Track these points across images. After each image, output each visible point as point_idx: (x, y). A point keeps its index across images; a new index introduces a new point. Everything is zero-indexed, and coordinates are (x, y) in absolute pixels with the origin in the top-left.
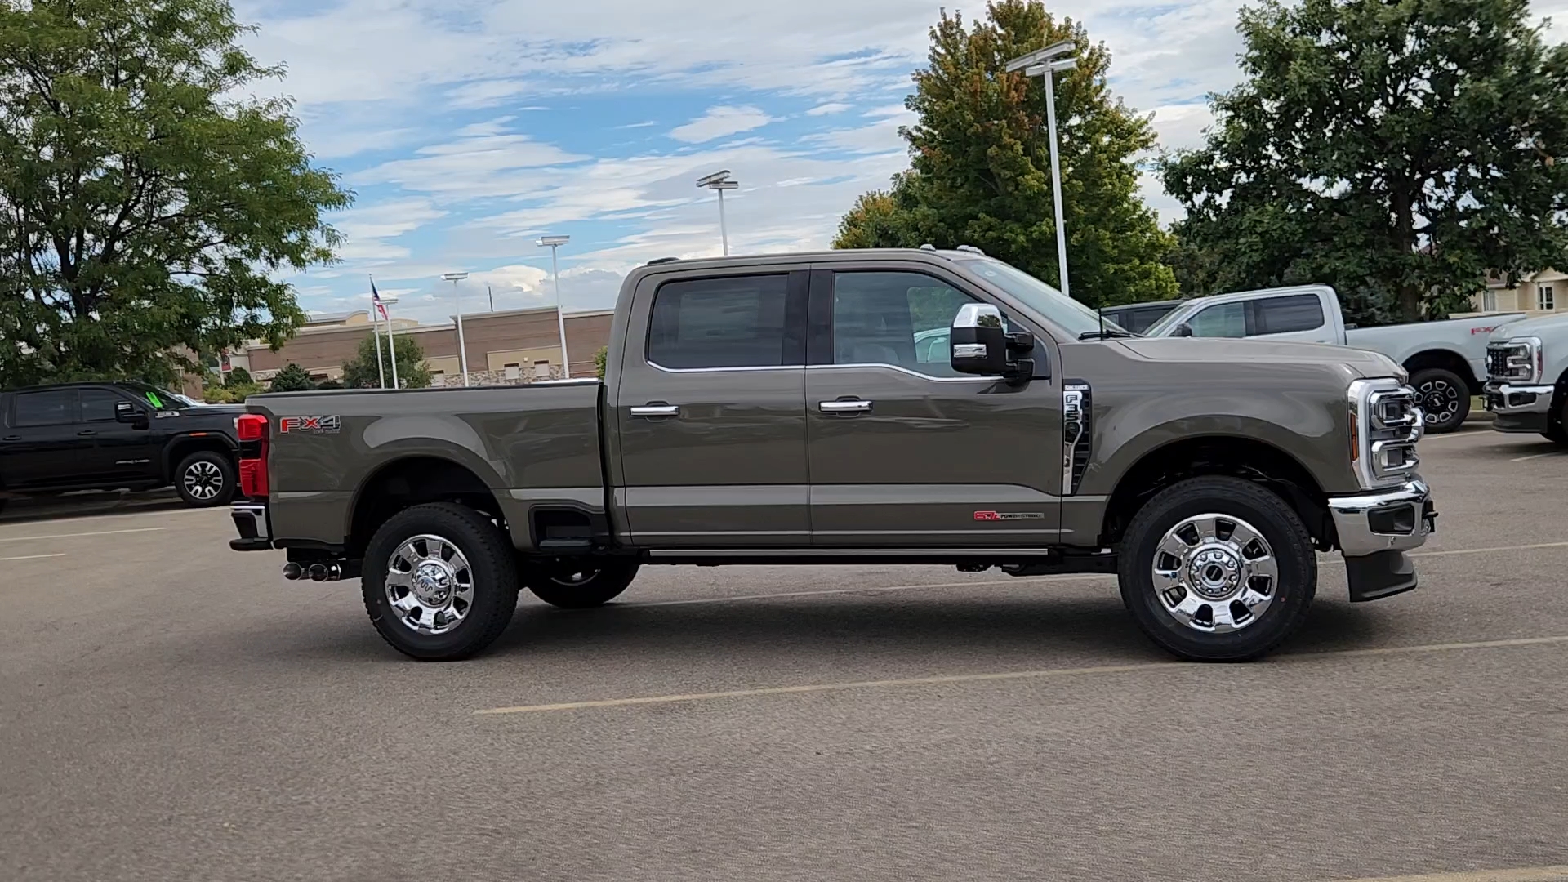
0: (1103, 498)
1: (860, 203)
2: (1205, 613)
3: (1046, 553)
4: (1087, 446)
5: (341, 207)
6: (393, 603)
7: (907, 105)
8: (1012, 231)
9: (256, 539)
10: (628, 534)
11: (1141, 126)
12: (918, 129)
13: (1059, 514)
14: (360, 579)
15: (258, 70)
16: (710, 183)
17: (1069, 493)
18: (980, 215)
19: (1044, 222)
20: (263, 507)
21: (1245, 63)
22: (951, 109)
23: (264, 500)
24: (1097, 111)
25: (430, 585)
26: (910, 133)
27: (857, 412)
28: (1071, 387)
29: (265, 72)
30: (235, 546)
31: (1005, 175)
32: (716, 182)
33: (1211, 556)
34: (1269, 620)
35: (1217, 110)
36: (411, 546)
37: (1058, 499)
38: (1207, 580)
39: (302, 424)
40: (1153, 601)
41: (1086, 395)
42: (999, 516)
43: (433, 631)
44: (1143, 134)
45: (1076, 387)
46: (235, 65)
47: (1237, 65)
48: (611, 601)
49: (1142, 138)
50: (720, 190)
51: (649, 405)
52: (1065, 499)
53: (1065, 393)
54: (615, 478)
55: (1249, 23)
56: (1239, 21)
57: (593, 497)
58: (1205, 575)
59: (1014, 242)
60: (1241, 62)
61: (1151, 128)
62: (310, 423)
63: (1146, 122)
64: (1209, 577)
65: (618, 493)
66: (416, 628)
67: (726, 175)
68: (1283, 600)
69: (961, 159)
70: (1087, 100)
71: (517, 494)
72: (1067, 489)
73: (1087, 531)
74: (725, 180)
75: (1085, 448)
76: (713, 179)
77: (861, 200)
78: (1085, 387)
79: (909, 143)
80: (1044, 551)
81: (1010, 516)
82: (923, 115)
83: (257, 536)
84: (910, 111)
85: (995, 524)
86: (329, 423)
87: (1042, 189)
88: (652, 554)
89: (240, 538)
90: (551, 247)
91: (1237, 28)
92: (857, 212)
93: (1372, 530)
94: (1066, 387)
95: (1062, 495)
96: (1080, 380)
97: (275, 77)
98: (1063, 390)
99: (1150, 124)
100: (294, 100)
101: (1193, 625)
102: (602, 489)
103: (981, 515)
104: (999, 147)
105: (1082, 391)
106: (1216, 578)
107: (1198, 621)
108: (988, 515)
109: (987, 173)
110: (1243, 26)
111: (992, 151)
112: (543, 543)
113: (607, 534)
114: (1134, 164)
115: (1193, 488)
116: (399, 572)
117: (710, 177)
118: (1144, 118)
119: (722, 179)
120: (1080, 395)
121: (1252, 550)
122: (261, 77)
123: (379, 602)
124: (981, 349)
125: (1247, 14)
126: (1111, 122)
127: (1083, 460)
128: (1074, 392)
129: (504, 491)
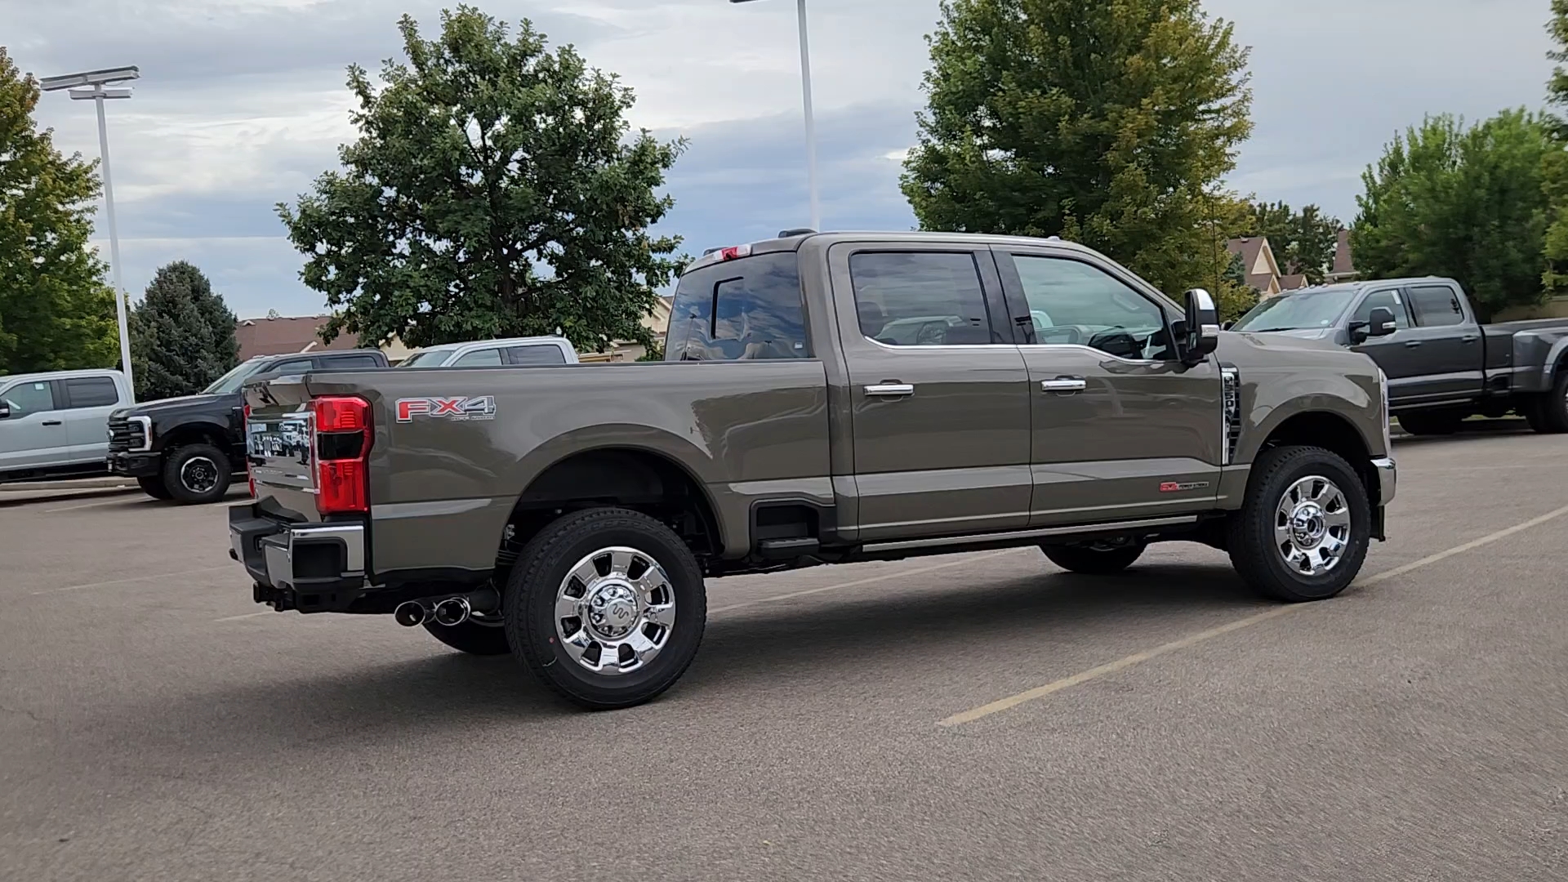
0: (1248, 467)
2: (1305, 560)
3: (1195, 520)
4: (1238, 421)
6: (566, 640)
9: (344, 575)
10: (855, 527)
13: (1219, 482)
17: (1227, 462)
20: (361, 528)
21: (356, 121)
23: (365, 518)
27: (1072, 391)
28: (1226, 370)
34: (1347, 560)
36: (590, 563)
37: (1218, 469)
39: (433, 407)
40: (1275, 553)
41: (1236, 375)
42: (1178, 486)
43: (626, 669)
45: (1231, 370)
47: (349, 121)
49: (84, 184)
51: (884, 382)
52: (1224, 469)
53: (1224, 375)
54: (840, 465)
55: (358, 82)
56: (349, 79)
57: (818, 488)
58: (1304, 529)
60: (352, 118)
62: (447, 406)
64: (1307, 529)
65: (844, 482)
66: (599, 668)
71: (738, 488)
72: (1225, 460)
73: (1234, 497)
75: (1237, 423)
78: (1235, 370)
80: (1194, 518)
81: (1186, 486)
83: (346, 570)
85: (1175, 494)
86: (479, 406)
88: (864, 550)
91: (348, 84)
94: (1223, 369)
95: (1222, 465)
96: (1230, 363)
98: (1221, 372)
101: (1300, 571)
102: (829, 479)
103: (1165, 486)
105: (1233, 373)
107: (1303, 567)
108: (1170, 486)
110: (355, 84)
112: (766, 545)
114: (82, 211)
116: (573, 599)
118: (87, 164)
120: (1233, 376)
121: (1331, 504)
123: (551, 641)
125: (357, 73)
127: (1236, 434)
128: (1227, 374)
129: (724, 485)
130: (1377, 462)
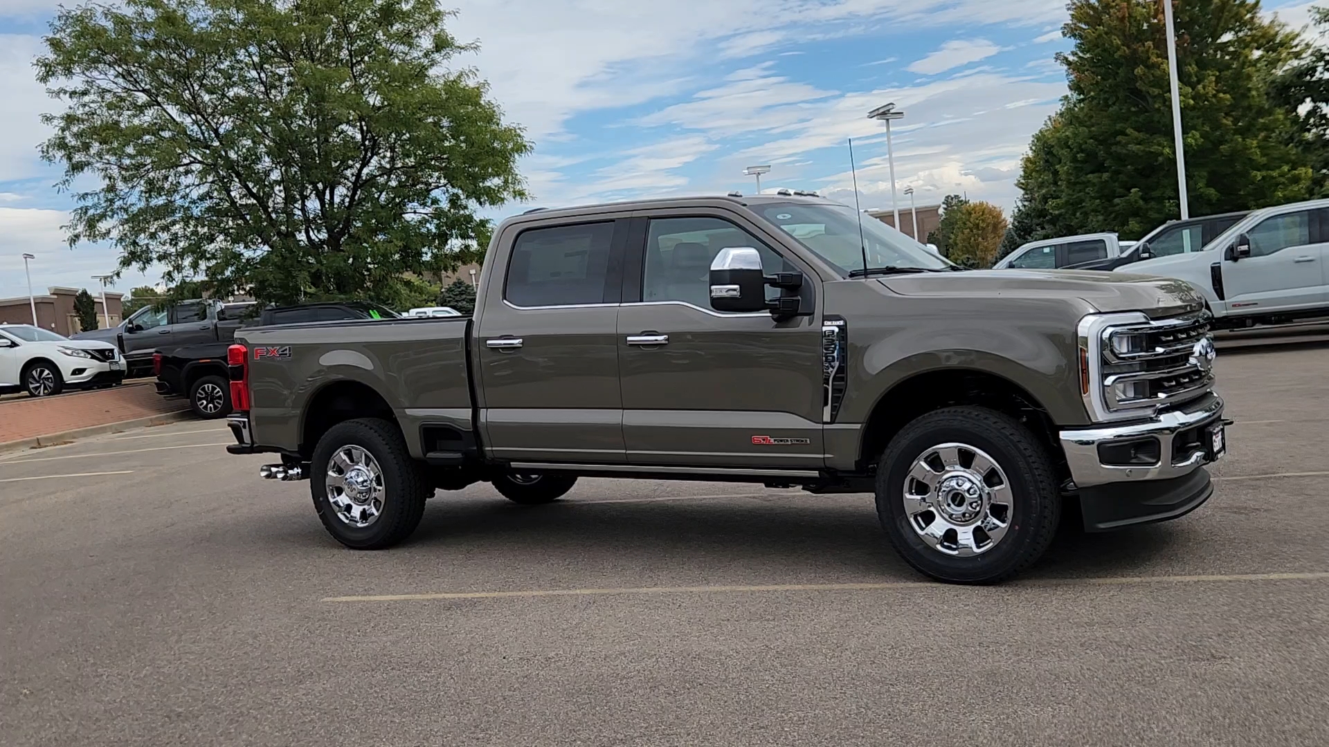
0: (858, 426)
1: (1049, 122)
2: (951, 536)
3: (818, 476)
4: (843, 378)
5: (523, 155)
6: (332, 500)
7: (1063, 33)
8: (1159, 145)
9: (245, 445)
11: (1293, 39)
12: (1074, 54)
13: (822, 440)
14: (309, 480)
15: (459, 47)
16: (878, 115)
17: (829, 421)
18: (1127, 131)
19: (1190, 135)
20: (246, 420)
22: (1100, 36)
23: (247, 414)
24: (1248, 27)
25: (354, 486)
26: (1066, 59)
27: (656, 345)
28: (829, 323)
29: (463, 48)
30: (231, 450)
31: (1154, 92)
32: (884, 113)
33: (953, 483)
34: (1005, 546)
35: (1320, 23)
36: (342, 454)
37: (820, 426)
38: (952, 506)
39: (268, 352)
40: (904, 523)
41: (842, 329)
42: (772, 440)
43: (359, 525)
44: (1296, 46)
45: (835, 323)
46: (442, 44)
48: (559, 498)
49: (1294, 50)
50: (888, 120)
51: (501, 338)
52: (826, 427)
53: (824, 328)
54: (480, 402)
57: (463, 416)
58: (950, 502)
59: (1162, 154)
61: (1302, 40)
62: (273, 352)
63: (1298, 35)
64: (953, 503)
65: (483, 412)
66: (347, 521)
67: (891, 106)
68: (1017, 528)
69: (1110, 81)
70: (1238, 18)
71: (410, 412)
72: (827, 418)
73: (847, 457)
74: (892, 111)
75: (842, 379)
76: (881, 111)
77: (1050, 119)
78: (841, 323)
79: (1066, 67)
80: (816, 474)
81: (781, 441)
82: (1078, 41)
83: (245, 443)
84: (1066, 38)
85: (770, 447)
86: (285, 352)
87: (1189, 104)
88: (512, 466)
89: (237, 443)
90: (755, 175)
92: (1046, 131)
93: (1100, 461)
94: (826, 323)
95: (823, 423)
96: (838, 316)
97: (472, 51)
98: (823, 325)
99: (1302, 37)
100: (477, 70)
101: (939, 547)
102: (471, 410)
103: (758, 439)
104: (1147, 67)
105: (838, 326)
106: (960, 505)
107: (945, 544)
108: (764, 440)
109: (1137, 93)
111: (1139, 71)
112: (430, 455)
113: (475, 448)
115: (936, 419)
116: (335, 475)
117: (878, 109)
119: (889, 110)
120: (836, 330)
121: (991, 478)
122: (460, 53)
123: (321, 499)
124: (735, 290)
126: (1263, 36)
127: (840, 391)
128: (831, 327)
129: (401, 410)
130: (1064, 435)
